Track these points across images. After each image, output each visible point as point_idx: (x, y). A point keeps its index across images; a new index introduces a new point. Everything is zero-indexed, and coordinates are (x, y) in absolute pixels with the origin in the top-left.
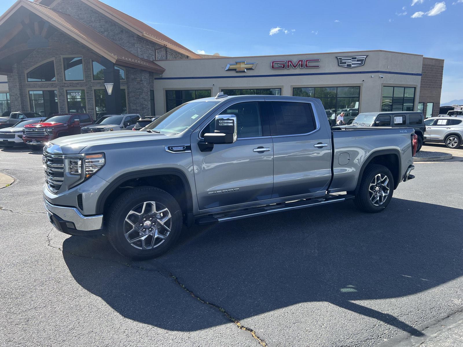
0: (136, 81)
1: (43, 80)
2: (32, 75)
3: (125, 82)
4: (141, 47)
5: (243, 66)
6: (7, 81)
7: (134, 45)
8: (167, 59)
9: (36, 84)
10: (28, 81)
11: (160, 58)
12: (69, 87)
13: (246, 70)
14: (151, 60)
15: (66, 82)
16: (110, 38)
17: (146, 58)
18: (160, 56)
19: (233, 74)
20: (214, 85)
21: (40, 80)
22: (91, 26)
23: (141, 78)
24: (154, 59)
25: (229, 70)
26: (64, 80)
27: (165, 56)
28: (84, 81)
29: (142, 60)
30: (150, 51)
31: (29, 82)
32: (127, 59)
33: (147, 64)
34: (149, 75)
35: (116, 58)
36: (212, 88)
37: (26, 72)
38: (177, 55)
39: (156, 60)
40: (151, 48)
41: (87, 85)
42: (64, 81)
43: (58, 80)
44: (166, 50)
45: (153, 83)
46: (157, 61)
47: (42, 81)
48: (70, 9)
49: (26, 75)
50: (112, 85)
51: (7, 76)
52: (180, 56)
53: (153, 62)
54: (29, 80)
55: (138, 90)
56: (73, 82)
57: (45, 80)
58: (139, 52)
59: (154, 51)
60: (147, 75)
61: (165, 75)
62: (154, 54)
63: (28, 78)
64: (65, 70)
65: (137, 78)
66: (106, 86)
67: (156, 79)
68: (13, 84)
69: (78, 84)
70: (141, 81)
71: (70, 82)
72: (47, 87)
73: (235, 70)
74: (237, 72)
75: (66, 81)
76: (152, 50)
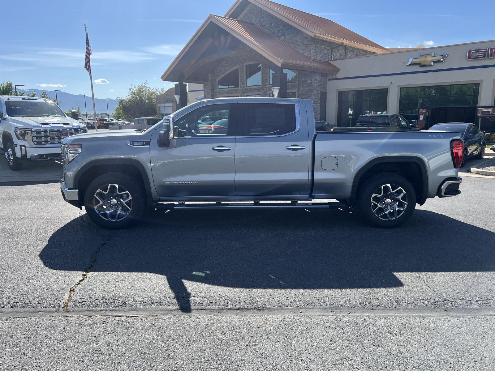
0: (306, 83)
1: (230, 87)
2: (222, 82)
3: (296, 85)
4: (315, 48)
5: (429, 58)
6: (203, 89)
7: (308, 47)
8: (346, 57)
9: (224, 91)
10: (218, 89)
11: (337, 57)
12: (249, 92)
13: (432, 64)
14: (326, 60)
15: (247, 88)
16: (286, 42)
17: (320, 59)
18: (338, 55)
19: (417, 68)
20: (392, 83)
21: (227, 87)
22: (271, 32)
23: (311, 80)
24: (330, 59)
25: (412, 64)
26: (245, 86)
27: (344, 54)
28: (262, 86)
29: (314, 61)
30: (325, 51)
31: (220, 90)
32: (294, 62)
33: (319, 65)
34: (320, 76)
35: (282, 62)
36: (390, 86)
37: (217, 80)
38: (359, 52)
39: (332, 60)
40: (327, 47)
41: (263, 90)
42: (245, 88)
43: (241, 86)
44: (345, 48)
45: (327, 84)
46: (334, 60)
47: (228, 88)
48: (254, 18)
49: (217, 83)
50: (279, 89)
51: (203, 84)
52: (364, 53)
53: (328, 63)
54: (220, 87)
55: (307, 92)
56: (252, 87)
57: (234, 87)
58: (312, 53)
59: (331, 51)
60: (318, 77)
61: (339, 75)
62: (331, 53)
63: (218, 85)
64: (247, 79)
65: (307, 81)
66: (272, 89)
67: (329, 80)
68: (207, 91)
69: (256, 89)
70: (311, 83)
71: (251, 87)
72: (232, 93)
73: (418, 64)
74: (421, 66)
75: (247, 86)
76: (329, 50)
